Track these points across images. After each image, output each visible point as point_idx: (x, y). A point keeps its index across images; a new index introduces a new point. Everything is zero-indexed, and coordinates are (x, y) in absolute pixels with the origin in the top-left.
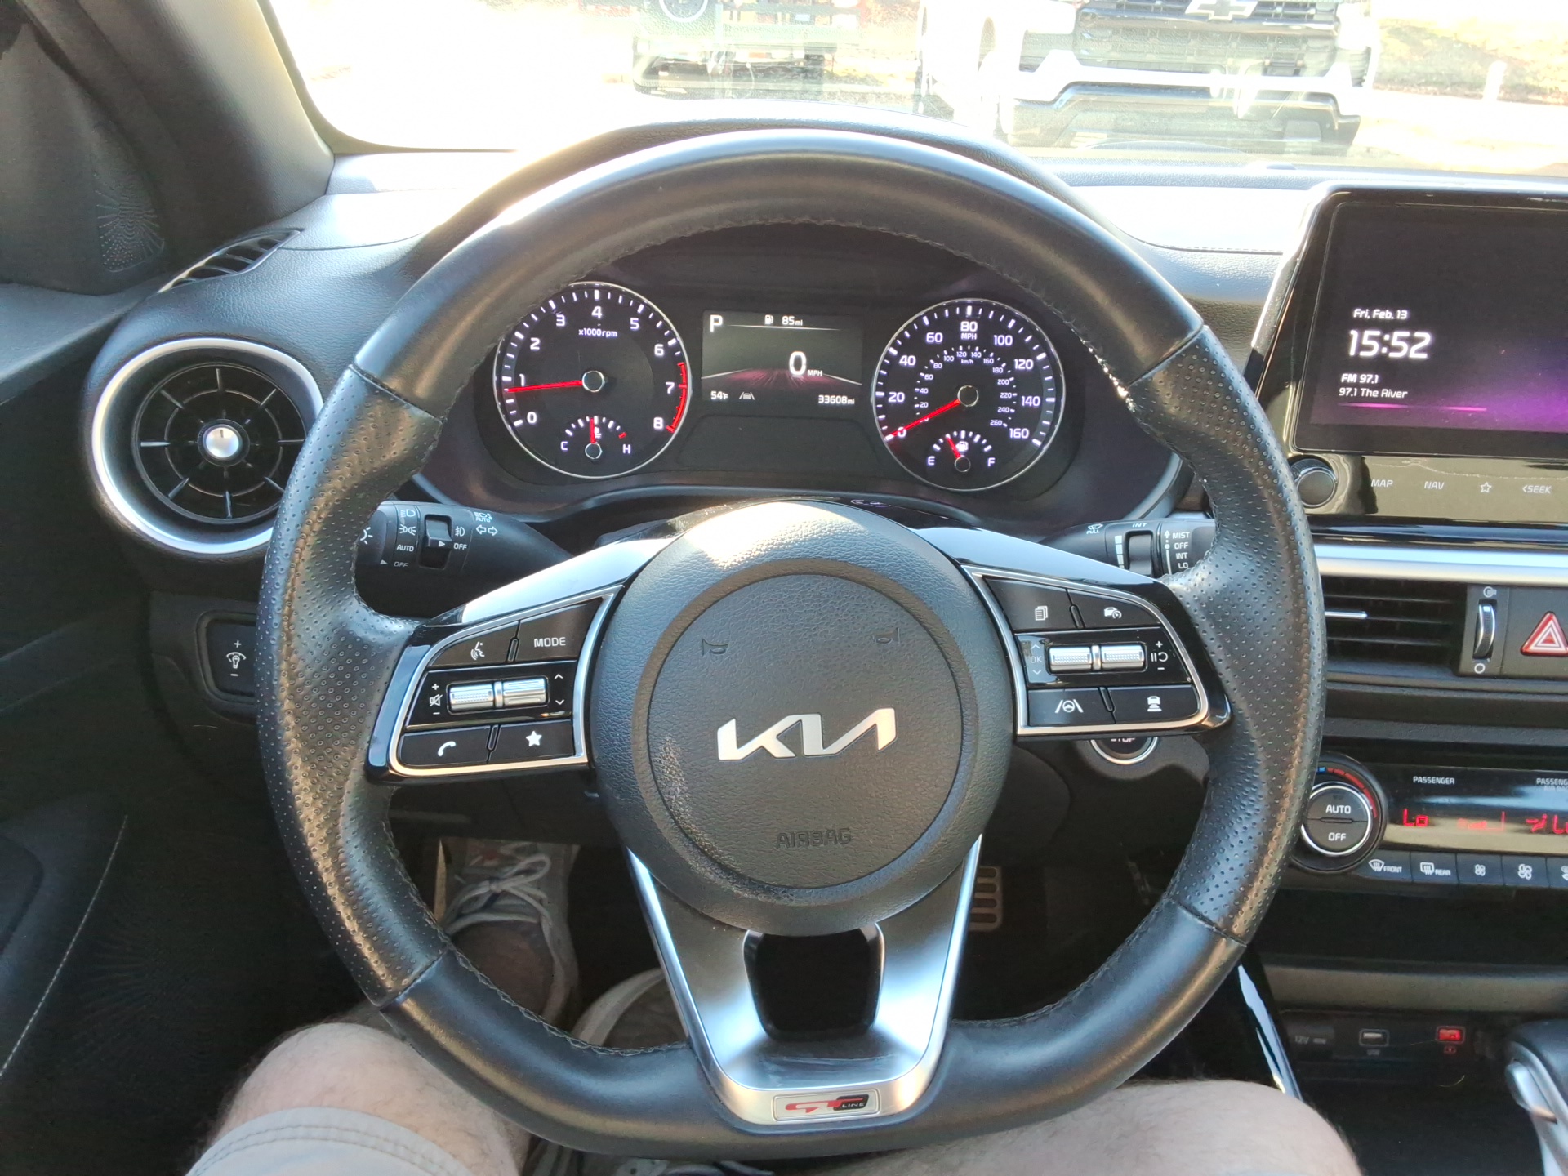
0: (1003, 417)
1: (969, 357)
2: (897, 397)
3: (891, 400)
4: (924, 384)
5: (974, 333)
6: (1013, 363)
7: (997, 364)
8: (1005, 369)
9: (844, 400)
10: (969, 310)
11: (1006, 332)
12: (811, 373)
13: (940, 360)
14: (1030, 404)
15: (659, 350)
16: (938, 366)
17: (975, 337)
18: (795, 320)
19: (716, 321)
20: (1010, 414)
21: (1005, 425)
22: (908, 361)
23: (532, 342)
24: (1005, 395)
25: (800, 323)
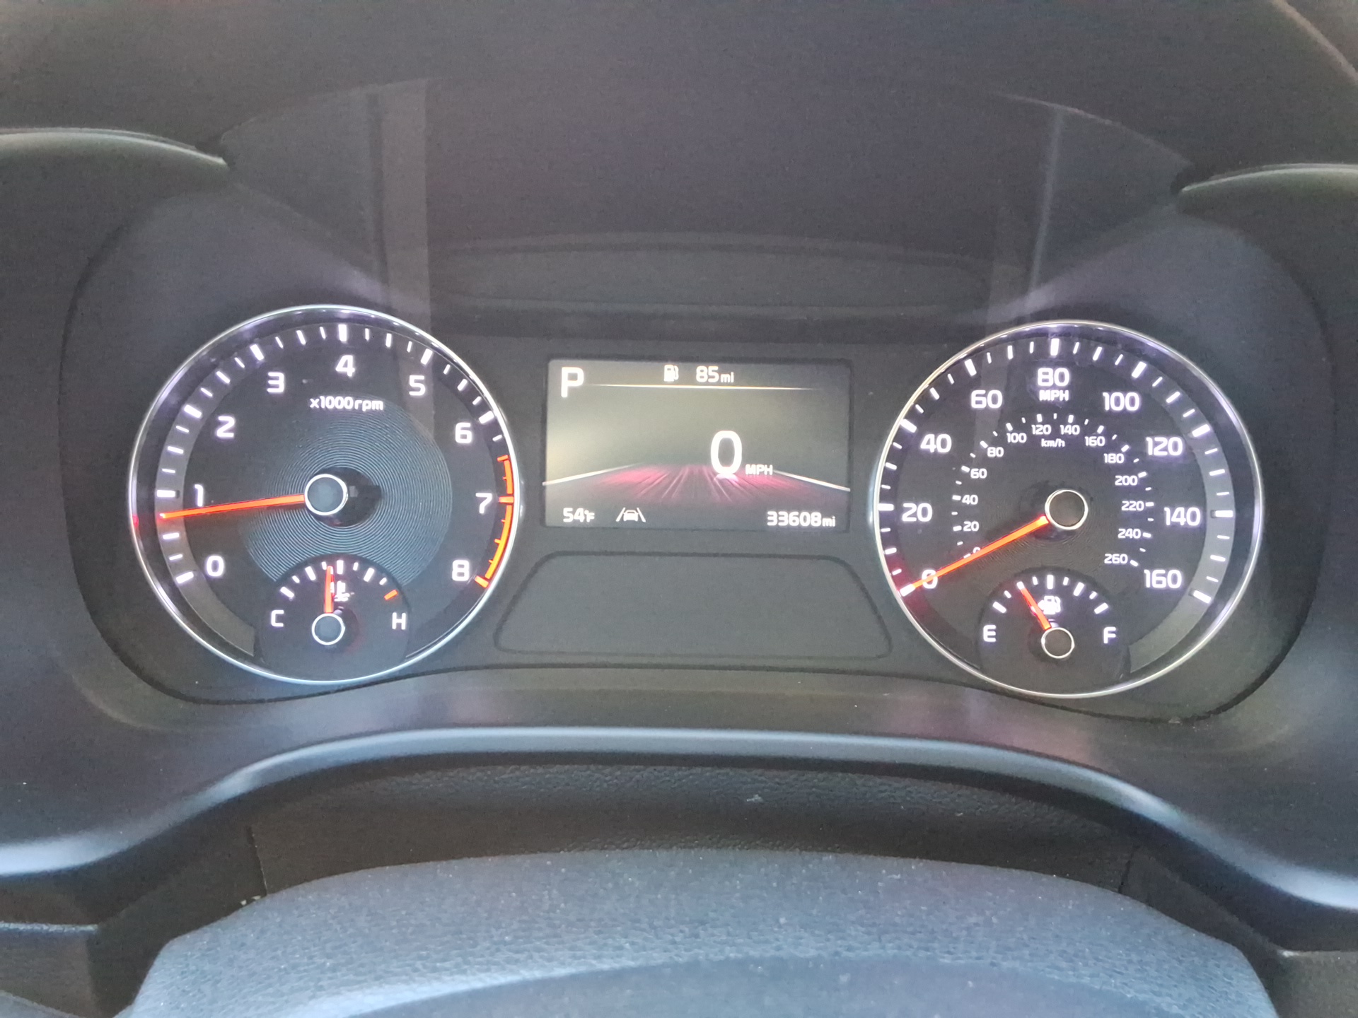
0: (1129, 547)
1: (1055, 435)
2: (918, 512)
3: (906, 518)
4: (971, 486)
5: (1064, 389)
6: (1145, 445)
7: (1112, 447)
8: (1129, 455)
9: (815, 519)
10: (1055, 347)
11: (1125, 384)
12: (753, 470)
13: (1000, 441)
14: (1182, 522)
15: (463, 433)
16: (995, 452)
17: (1065, 396)
18: (720, 372)
19: (573, 377)
20: (1143, 542)
21: (1134, 563)
22: (936, 443)
23: (220, 424)
24: (1130, 506)
25: (729, 378)
